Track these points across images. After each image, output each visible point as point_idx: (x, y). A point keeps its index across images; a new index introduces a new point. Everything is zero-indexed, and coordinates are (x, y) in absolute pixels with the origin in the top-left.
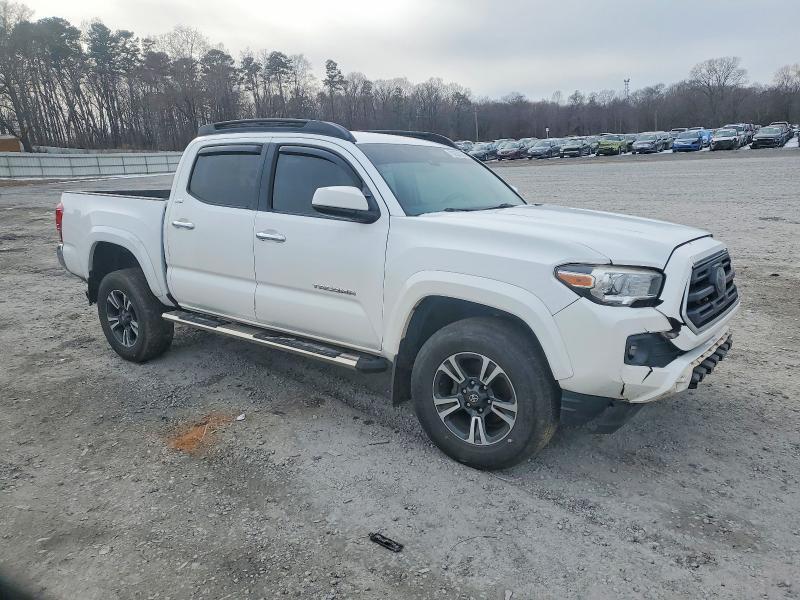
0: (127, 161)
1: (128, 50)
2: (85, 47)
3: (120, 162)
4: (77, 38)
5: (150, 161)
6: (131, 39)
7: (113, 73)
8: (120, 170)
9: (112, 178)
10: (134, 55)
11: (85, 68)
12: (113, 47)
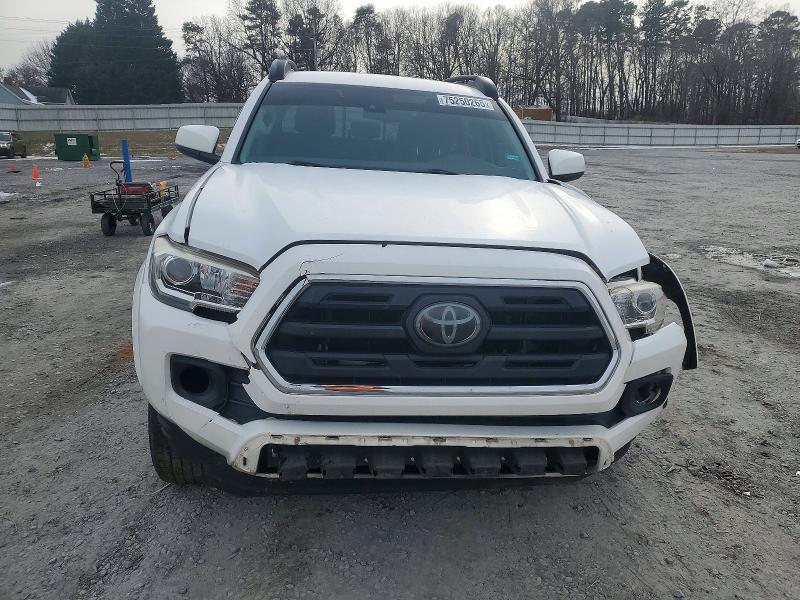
0: (632, 132)
1: (678, 19)
2: (638, 22)
3: (625, 132)
4: (632, 13)
5: (655, 133)
6: (685, 8)
7: (657, 45)
8: (624, 140)
9: (612, 148)
10: (685, 24)
11: (633, 42)
12: (665, 19)
